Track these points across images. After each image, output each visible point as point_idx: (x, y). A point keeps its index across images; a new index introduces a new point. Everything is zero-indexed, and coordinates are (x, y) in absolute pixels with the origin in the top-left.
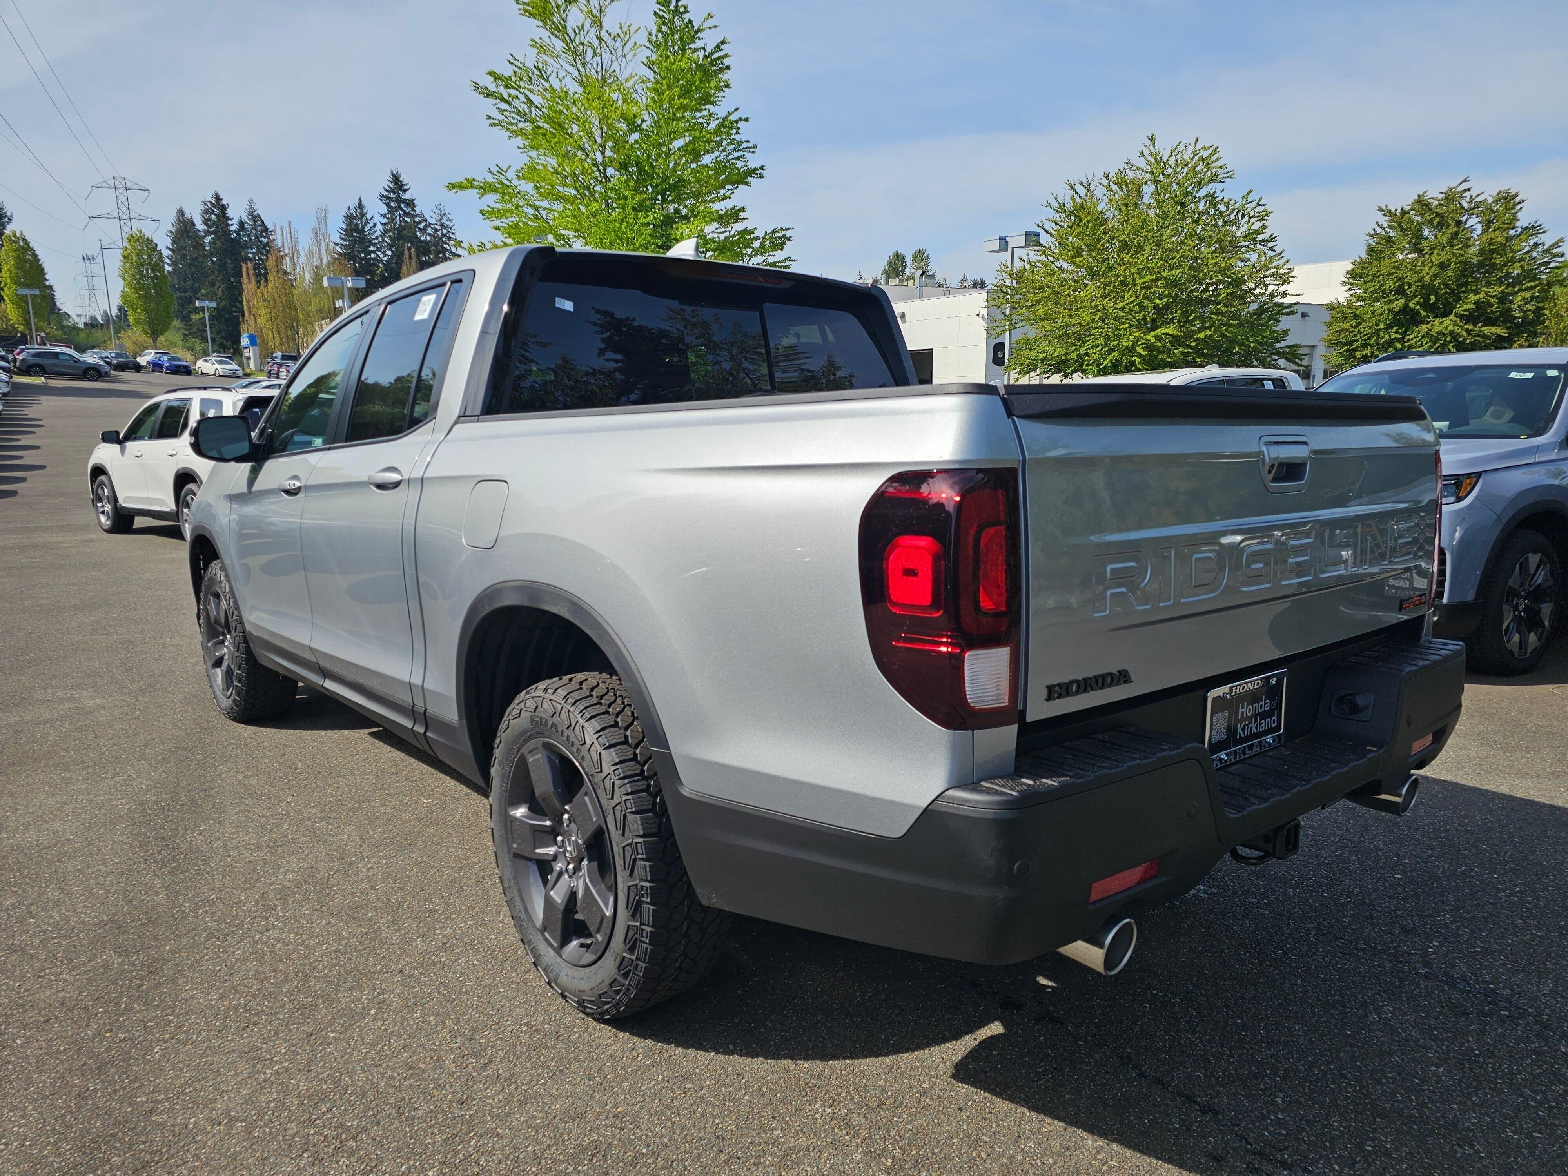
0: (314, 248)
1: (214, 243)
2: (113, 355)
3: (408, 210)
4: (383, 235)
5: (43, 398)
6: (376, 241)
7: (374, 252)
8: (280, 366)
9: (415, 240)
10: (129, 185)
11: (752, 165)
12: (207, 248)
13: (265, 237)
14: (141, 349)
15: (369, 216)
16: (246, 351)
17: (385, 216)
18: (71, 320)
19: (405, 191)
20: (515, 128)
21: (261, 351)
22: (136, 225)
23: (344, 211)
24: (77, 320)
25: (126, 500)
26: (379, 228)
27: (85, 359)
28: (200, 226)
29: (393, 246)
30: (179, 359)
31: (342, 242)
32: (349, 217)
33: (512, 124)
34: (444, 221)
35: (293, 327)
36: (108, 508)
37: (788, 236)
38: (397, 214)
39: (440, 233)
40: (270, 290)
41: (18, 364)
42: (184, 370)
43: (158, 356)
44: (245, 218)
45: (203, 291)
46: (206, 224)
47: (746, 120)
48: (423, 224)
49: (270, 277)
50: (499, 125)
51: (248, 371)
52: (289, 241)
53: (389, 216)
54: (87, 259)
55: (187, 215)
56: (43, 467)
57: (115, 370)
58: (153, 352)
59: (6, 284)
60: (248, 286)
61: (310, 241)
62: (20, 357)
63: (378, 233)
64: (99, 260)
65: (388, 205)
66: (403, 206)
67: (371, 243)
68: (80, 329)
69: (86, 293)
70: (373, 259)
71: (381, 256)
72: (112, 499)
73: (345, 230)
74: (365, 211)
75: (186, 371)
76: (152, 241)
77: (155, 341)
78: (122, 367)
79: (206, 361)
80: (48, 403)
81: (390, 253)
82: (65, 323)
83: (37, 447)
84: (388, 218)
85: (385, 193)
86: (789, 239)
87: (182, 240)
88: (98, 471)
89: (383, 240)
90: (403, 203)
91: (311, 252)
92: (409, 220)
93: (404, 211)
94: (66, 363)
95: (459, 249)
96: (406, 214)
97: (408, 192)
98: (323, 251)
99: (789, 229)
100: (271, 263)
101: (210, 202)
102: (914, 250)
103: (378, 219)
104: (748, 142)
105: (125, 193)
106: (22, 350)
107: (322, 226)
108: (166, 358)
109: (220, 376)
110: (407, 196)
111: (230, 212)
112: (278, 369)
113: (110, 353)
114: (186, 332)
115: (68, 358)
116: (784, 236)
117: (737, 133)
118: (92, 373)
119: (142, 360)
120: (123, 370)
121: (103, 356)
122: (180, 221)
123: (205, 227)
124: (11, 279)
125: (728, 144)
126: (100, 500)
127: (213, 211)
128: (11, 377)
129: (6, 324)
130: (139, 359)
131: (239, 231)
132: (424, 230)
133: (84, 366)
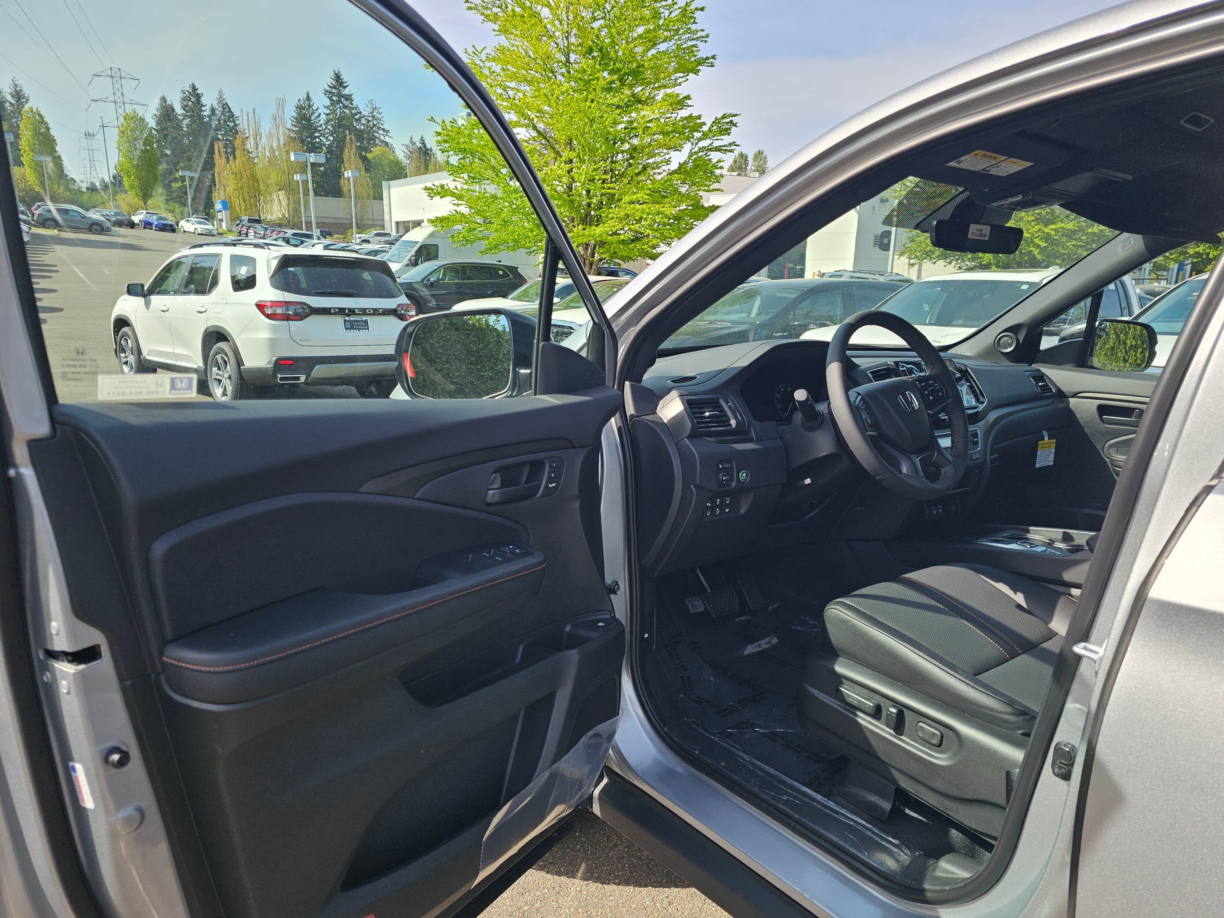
0: (274, 131)
1: (191, 125)
2: (112, 213)
3: (346, 103)
4: (326, 123)
5: (57, 247)
6: (320, 128)
7: (318, 137)
8: (249, 228)
9: (352, 129)
10: (123, 74)
11: (701, 54)
12: (185, 129)
13: (231, 122)
14: (135, 210)
15: (315, 108)
16: (220, 214)
17: (328, 108)
18: (76, 184)
19: (345, 87)
20: (489, 12)
21: (231, 214)
22: (129, 108)
23: (296, 102)
24: (81, 184)
25: (150, 352)
26: (323, 117)
27: (91, 216)
28: (179, 110)
29: (334, 133)
30: (166, 219)
31: (293, 128)
32: (300, 108)
33: (487, 8)
34: (375, 114)
35: (255, 196)
36: (132, 359)
37: (735, 122)
38: (338, 106)
39: (371, 124)
40: (237, 164)
41: (35, 218)
42: (170, 228)
43: (149, 215)
44: (216, 105)
45: (182, 164)
46: (184, 109)
47: (702, 9)
48: (358, 116)
49: (238, 153)
50: (475, 9)
51: (221, 231)
52: (253, 124)
53: (331, 108)
54: (88, 135)
55: (169, 102)
56: (61, 310)
57: (114, 226)
58: (145, 212)
59: (25, 152)
60: (219, 161)
61: (271, 126)
62: (37, 212)
63: (322, 122)
64: (100, 136)
65: (331, 100)
66: (342, 99)
67: (316, 130)
68: (83, 192)
69: (88, 163)
70: (317, 143)
71: (325, 141)
72: (135, 351)
73: (296, 118)
74: (312, 103)
75: (171, 229)
76: (144, 120)
77: (145, 203)
78: (120, 224)
79: (188, 221)
80: (60, 252)
81: (331, 138)
82: (71, 187)
83: (55, 291)
84: (330, 110)
85: (328, 89)
86: (735, 125)
87: (164, 122)
88: (122, 323)
89: (326, 128)
90: (343, 97)
91: (271, 135)
92: (347, 112)
93: (344, 104)
94: (74, 219)
95: (386, 137)
96: (345, 107)
97: (347, 89)
98: (281, 133)
99: (736, 115)
100: (237, 143)
101: (188, 91)
102: (755, 151)
103: (322, 110)
104: (703, 30)
105: (120, 82)
106: (39, 207)
107: (281, 112)
108: (155, 217)
109: (199, 234)
110: (346, 92)
111: (203, 100)
112: (247, 230)
113: (110, 211)
114: (168, 198)
115: (76, 214)
116: (731, 122)
117: (695, 23)
118: (95, 227)
119: (136, 219)
120: (120, 227)
121: (104, 214)
122: (163, 107)
123: (184, 112)
124: (30, 148)
125: (684, 33)
126: (123, 351)
127: (190, 99)
128: (30, 229)
129: (25, 185)
130: (133, 218)
131: (211, 116)
132: (359, 120)
133: (90, 222)
